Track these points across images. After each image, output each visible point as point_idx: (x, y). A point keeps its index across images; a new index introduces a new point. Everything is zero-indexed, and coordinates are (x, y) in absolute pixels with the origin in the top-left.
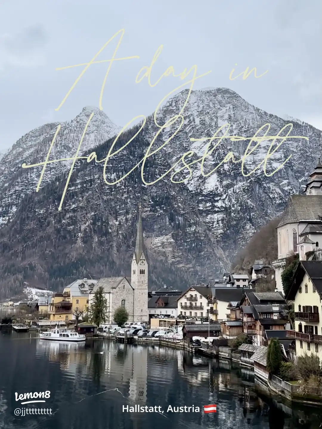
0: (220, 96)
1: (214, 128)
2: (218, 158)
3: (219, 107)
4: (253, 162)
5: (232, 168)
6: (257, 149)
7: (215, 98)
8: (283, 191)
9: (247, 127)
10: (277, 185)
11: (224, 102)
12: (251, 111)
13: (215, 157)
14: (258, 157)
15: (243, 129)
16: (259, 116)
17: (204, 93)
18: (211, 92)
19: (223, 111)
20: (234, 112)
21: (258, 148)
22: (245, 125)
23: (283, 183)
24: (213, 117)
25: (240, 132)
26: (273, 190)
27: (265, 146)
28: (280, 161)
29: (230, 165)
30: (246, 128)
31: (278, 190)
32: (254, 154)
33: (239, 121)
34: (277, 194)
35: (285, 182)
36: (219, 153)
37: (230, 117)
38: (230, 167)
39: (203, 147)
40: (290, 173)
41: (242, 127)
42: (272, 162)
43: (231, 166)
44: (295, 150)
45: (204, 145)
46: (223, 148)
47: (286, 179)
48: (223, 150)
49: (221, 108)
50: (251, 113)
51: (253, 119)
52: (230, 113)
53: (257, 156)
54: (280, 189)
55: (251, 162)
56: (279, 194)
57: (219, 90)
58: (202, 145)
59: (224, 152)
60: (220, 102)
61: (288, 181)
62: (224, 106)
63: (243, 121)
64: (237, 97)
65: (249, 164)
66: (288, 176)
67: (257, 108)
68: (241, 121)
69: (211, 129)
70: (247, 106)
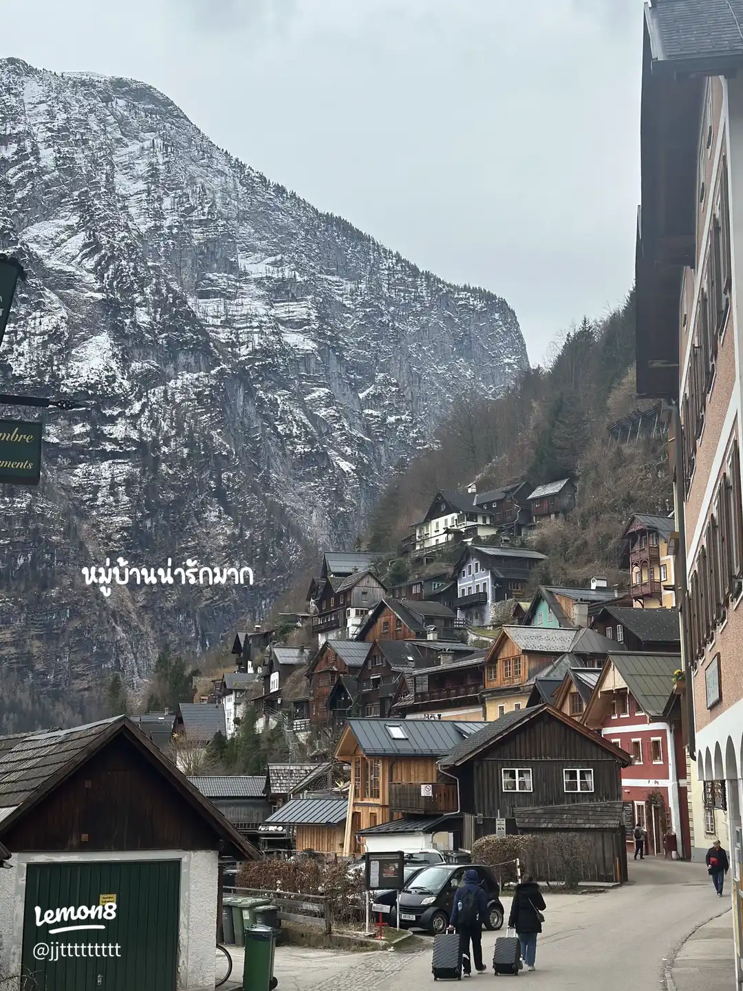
0: (122, 102)
1: (103, 190)
2: (115, 283)
3: (119, 136)
4: (223, 318)
5: (163, 324)
6: (238, 284)
7: (106, 107)
8: (313, 418)
9: (206, 210)
10: (298, 397)
11: (135, 123)
12: (219, 167)
13: (106, 281)
14: (239, 308)
15: (195, 213)
16: (244, 185)
17: (70, 82)
18: (94, 87)
19: (130, 149)
20: (167, 159)
21: (239, 281)
22: (201, 204)
23: (315, 395)
24: (101, 158)
25: (187, 222)
26: (284, 412)
27: (262, 278)
28: (307, 327)
29: (156, 312)
30: (203, 214)
31: (300, 414)
32: (228, 298)
33: (182, 188)
34: (298, 425)
35: (321, 392)
36: (118, 272)
37: (154, 172)
38: (154, 319)
39: (63, 241)
40: (335, 368)
41: (193, 209)
42: (281, 328)
43: (158, 316)
44: (348, 303)
45: (70, 237)
46: (134, 257)
47: (324, 385)
48: (132, 264)
49: (126, 140)
50: (218, 171)
51: (224, 191)
52: (154, 160)
53: (237, 305)
54: (305, 412)
55: (219, 320)
56: (305, 426)
57: (119, 83)
58: (63, 236)
59: (135, 268)
60: (122, 122)
61: (327, 391)
62: (136, 137)
63: (194, 192)
64: (178, 116)
65: (213, 326)
66: (328, 378)
67: (237, 160)
68: (189, 191)
69: (93, 193)
70: (208, 149)
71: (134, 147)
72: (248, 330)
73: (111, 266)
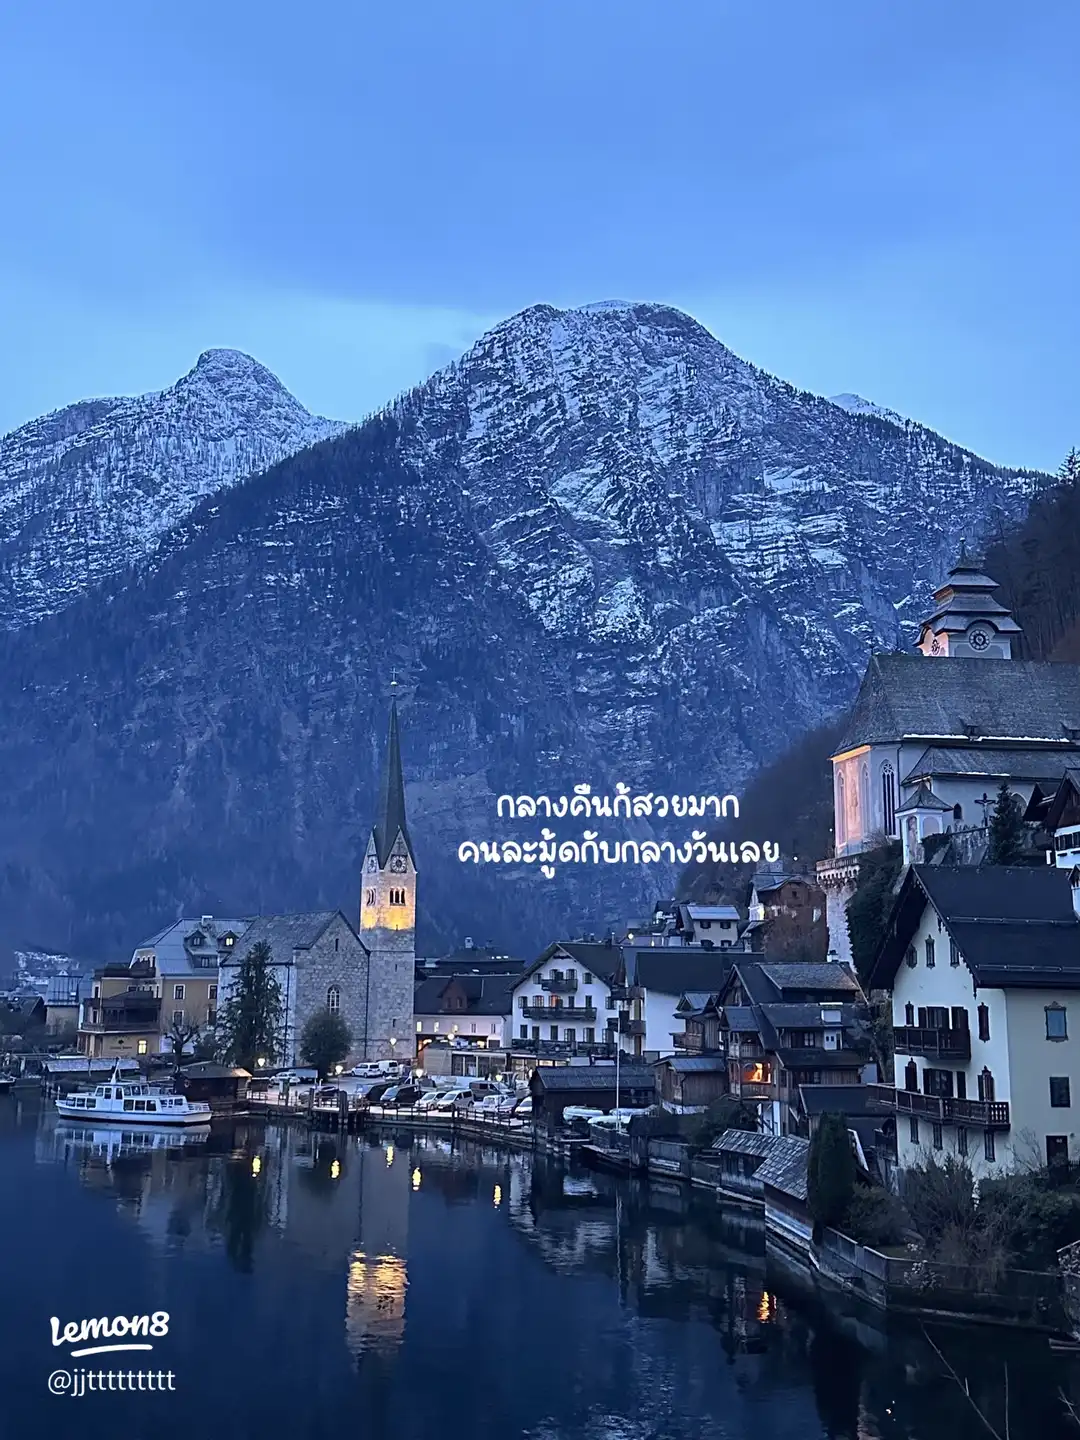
0: (645, 329)
1: (626, 430)
2: (638, 527)
3: (642, 365)
4: (748, 541)
5: (684, 562)
6: (764, 503)
7: (630, 337)
8: (843, 637)
9: (729, 431)
10: (825, 618)
11: (658, 349)
12: (744, 382)
13: (629, 526)
14: (765, 529)
15: (718, 436)
16: (768, 398)
17: (595, 318)
18: (618, 318)
19: (655, 376)
20: (690, 383)
21: (765, 500)
22: (724, 425)
23: (846, 611)
24: (623, 396)
25: (710, 446)
26: (811, 634)
27: (788, 494)
28: (836, 541)
29: (676, 551)
30: (727, 436)
31: (828, 635)
32: (754, 519)
33: (705, 411)
34: (826, 647)
35: (852, 607)
36: (641, 514)
37: (677, 401)
38: (676, 558)
39: (589, 490)
40: (866, 581)
41: (717, 431)
42: (809, 543)
43: (679, 555)
44: (881, 509)
45: (595, 485)
46: (656, 496)
47: (855, 600)
48: (654, 504)
49: (649, 368)
50: (743, 386)
51: (750, 406)
52: (677, 386)
53: (762, 525)
54: (835, 633)
55: (744, 543)
56: (833, 646)
57: (641, 311)
58: (589, 485)
59: (657, 507)
60: (646, 351)
61: (858, 605)
62: (659, 364)
63: (717, 413)
64: (701, 335)
65: (738, 550)
66: (859, 591)
67: (762, 372)
68: (712, 413)
69: (616, 435)
70: (733, 363)
71: (658, 375)
72: (774, 551)
73: (634, 510)
